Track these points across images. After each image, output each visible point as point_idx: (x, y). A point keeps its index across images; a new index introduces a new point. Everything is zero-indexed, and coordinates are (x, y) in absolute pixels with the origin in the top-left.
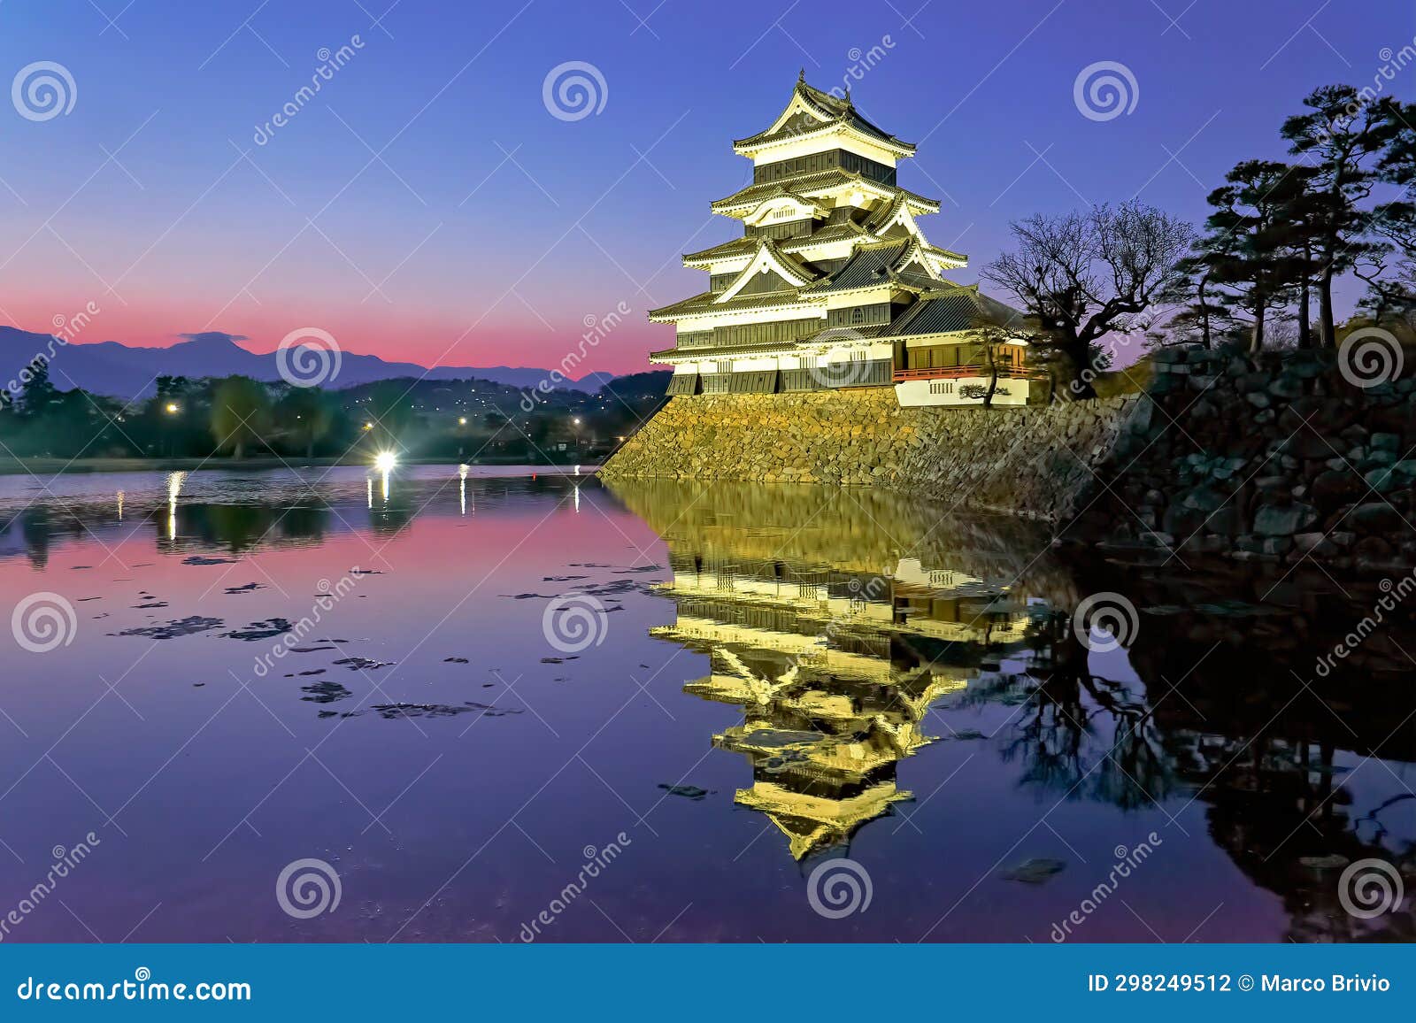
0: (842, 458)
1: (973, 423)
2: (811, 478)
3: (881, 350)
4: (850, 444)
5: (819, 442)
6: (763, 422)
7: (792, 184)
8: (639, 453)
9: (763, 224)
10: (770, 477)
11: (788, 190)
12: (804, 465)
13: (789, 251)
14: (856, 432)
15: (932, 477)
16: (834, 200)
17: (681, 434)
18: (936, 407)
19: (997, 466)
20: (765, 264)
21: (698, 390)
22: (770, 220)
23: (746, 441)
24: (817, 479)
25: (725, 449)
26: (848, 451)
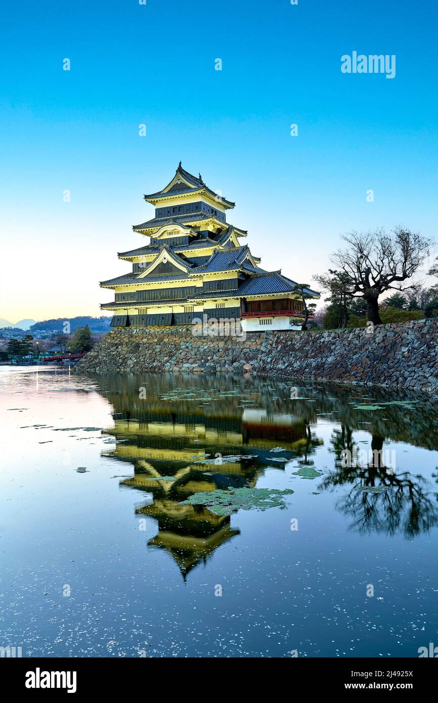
0: (215, 358)
1: (301, 338)
2: (199, 369)
3: (233, 303)
4: (219, 351)
5: (202, 350)
6: (166, 340)
7: (177, 218)
8: (96, 357)
9: (162, 238)
10: (176, 369)
11: (175, 221)
12: (194, 362)
13: (178, 252)
14: (221, 344)
15: (280, 366)
16: (199, 227)
17: (119, 347)
18: (273, 331)
19: (330, 360)
20: (165, 258)
21: (128, 324)
22: (166, 236)
23: (157, 350)
24: (202, 369)
25: (146, 355)
26: (218, 354)
